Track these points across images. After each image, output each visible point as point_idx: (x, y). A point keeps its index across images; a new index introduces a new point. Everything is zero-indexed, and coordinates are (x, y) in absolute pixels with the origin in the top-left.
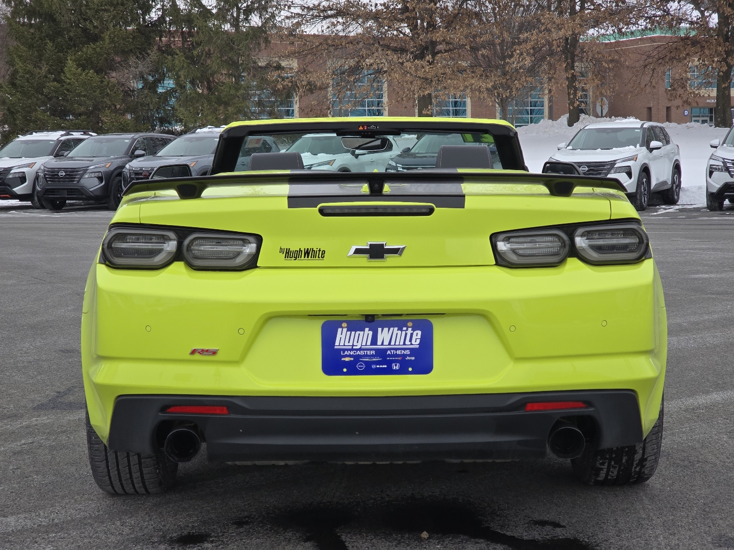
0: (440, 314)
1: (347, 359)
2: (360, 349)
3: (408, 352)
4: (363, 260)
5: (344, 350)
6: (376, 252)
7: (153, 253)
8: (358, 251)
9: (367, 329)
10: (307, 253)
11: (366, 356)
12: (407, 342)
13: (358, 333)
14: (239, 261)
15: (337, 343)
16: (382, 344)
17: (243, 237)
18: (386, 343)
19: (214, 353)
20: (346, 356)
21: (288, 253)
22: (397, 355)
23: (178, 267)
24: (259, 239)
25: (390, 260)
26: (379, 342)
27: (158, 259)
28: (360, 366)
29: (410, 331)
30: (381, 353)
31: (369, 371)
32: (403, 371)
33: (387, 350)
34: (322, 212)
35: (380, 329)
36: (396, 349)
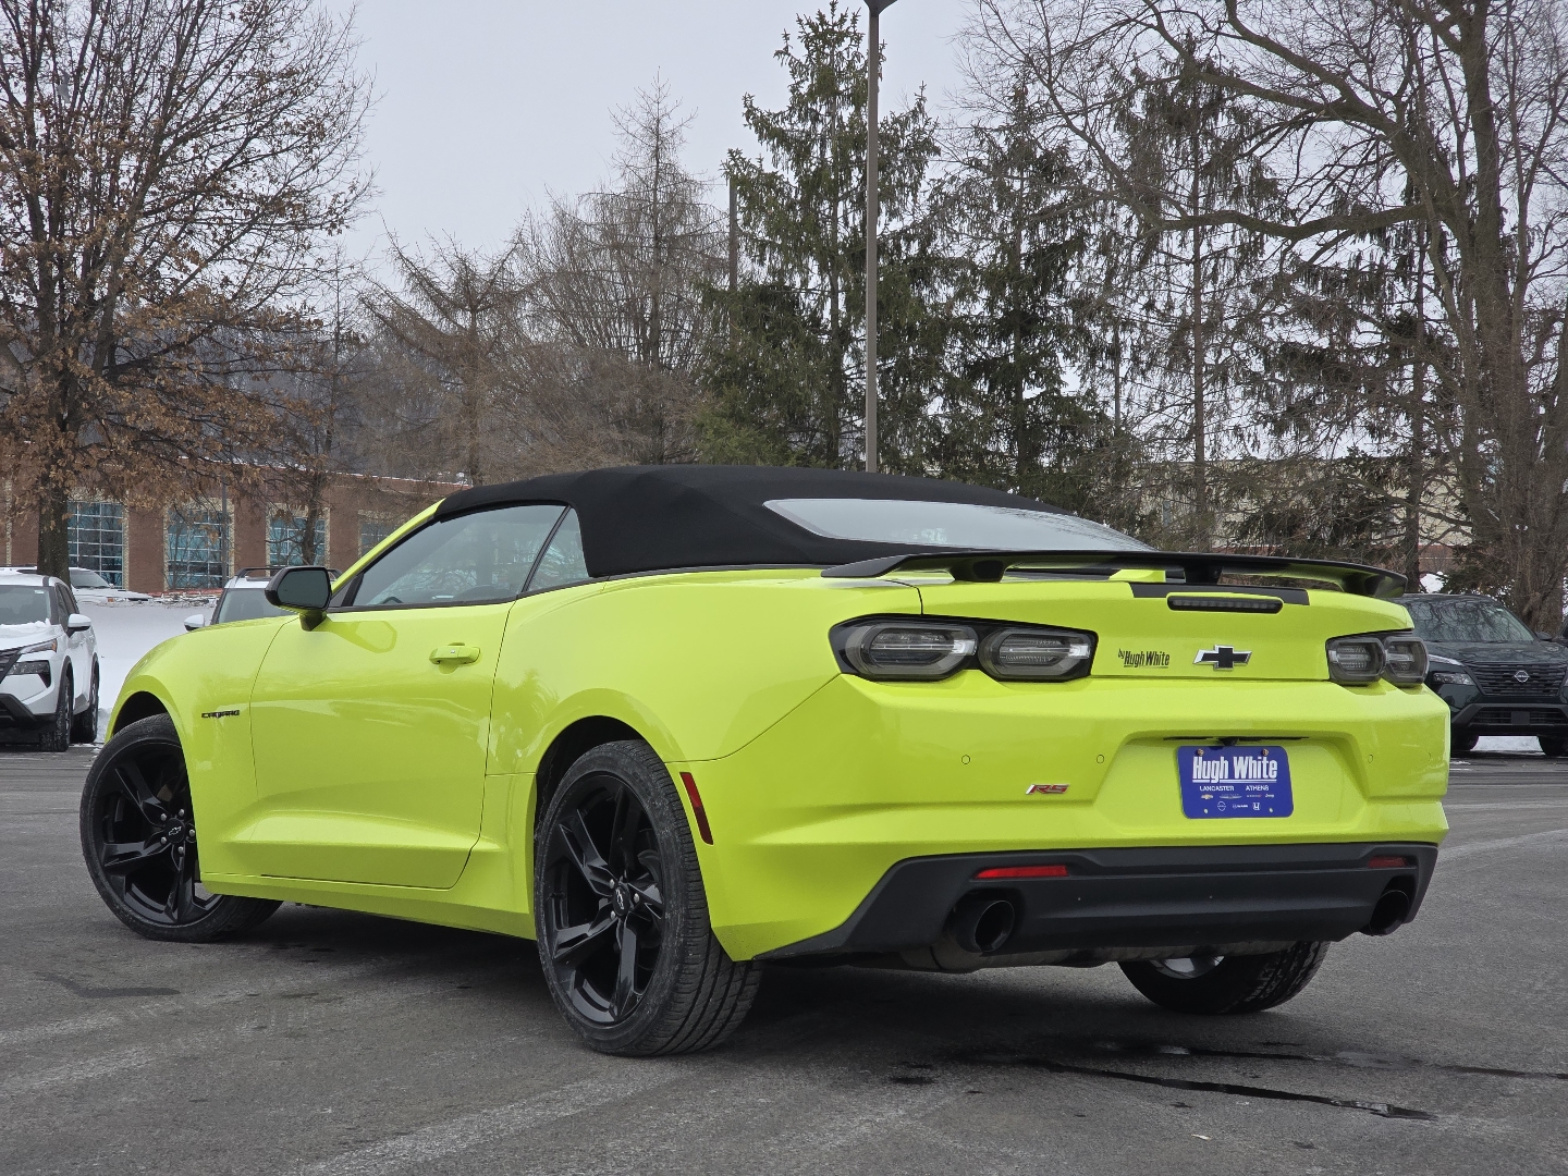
0: (1295, 739)
1: (1207, 797)
2: (1218, 784)
3: (1266, 788)
4: (1208, 669)
5: (1203, 785)
6: (1226, 659)
7: (936, 656)
8: (1206, 657)
9: (1222, 758)
10: (1150, 657)
11: (1225, 792)
12: (1265, 776)
13: (1214, 762)
14: (1064, 666)
15: (1195, 777)
16: (1240, 778)
17: (1065, 635)
18: (1244, 776)
19: (1064, 789)
20: (1206, 792)
21: (1129, 659)
22: (1256, 792)
23: (973, 678)
24: (1091, 638)
25: (1238, 670)
26: (1237, 776)
27: (944, 665)
28: (1221, 806)
29: (1265, 761)
30: (1240, 788)
31: (1231, 813)
32: (1263, 813)
33: (1244, 785)
34: (1172, 605)
35: (1235, 758)
36: (1254, 784)
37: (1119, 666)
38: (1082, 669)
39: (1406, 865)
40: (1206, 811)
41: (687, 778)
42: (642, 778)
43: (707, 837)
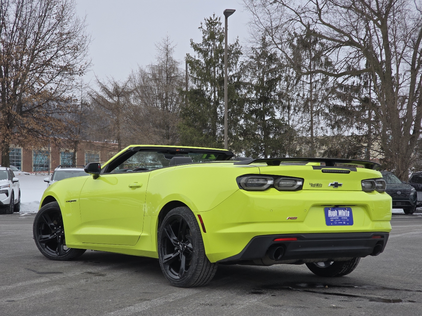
0: (354, 205)
1: (332, 220)
2: (335, 217)
3: (347, 218)
4: (332, 188)
5: (331, 217)
6: (336, 185)
7: (263, 185)
8: (332, 185)
9: (336, 210)
10: (317, 185)
11: (336, 219)
13: (334, 211)
14: (296, 187)
15: (329, 215)
16: (340, 215)
17: (296, 179)
18: (341, 215)
19: (296, 218)
20: (332, 219)
21: (312, 185)
22: (344, 219)
23: (273, 190)
24: (302, 180)
25: (339, 188)
26: (339, 215)
27: (265, 187)
28: (335, 223)
29: (346, 211)
30: (340, 218)
31: (338, 224)
32: (346, 224)
33: (341, 217)
34: (323, 171)
35: (339, 210)
36: (344, 217)
37: (309, 187)
38: (300, 188)
39: (381, 238)
40: (332, 224)
41: (199, 216)
42: (187, 216)
43: (205, 231)
